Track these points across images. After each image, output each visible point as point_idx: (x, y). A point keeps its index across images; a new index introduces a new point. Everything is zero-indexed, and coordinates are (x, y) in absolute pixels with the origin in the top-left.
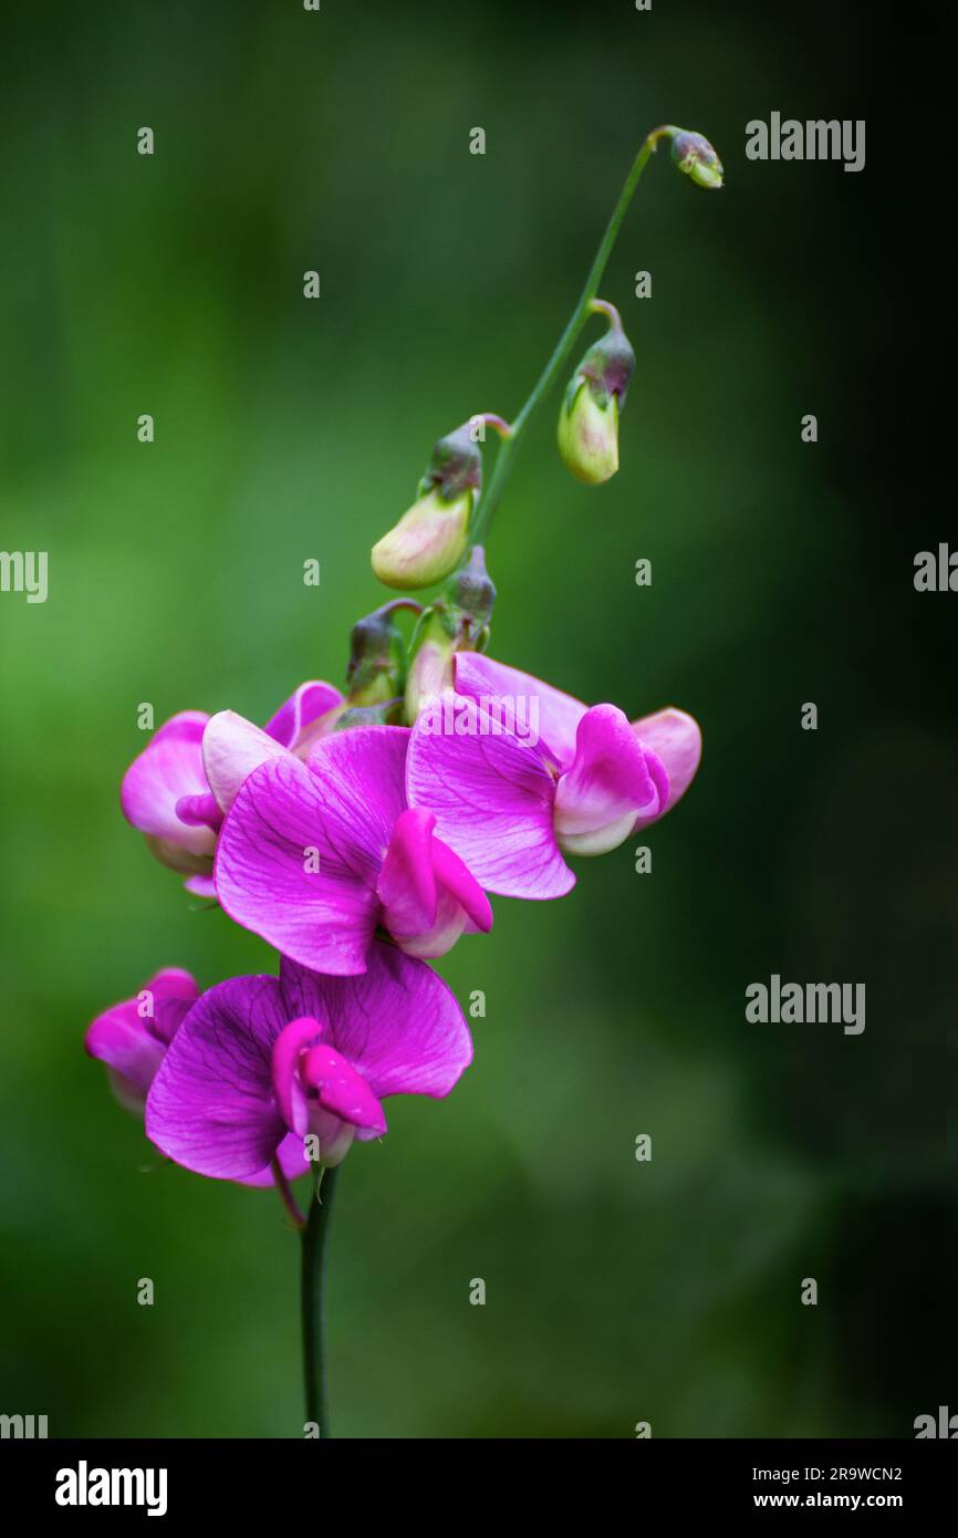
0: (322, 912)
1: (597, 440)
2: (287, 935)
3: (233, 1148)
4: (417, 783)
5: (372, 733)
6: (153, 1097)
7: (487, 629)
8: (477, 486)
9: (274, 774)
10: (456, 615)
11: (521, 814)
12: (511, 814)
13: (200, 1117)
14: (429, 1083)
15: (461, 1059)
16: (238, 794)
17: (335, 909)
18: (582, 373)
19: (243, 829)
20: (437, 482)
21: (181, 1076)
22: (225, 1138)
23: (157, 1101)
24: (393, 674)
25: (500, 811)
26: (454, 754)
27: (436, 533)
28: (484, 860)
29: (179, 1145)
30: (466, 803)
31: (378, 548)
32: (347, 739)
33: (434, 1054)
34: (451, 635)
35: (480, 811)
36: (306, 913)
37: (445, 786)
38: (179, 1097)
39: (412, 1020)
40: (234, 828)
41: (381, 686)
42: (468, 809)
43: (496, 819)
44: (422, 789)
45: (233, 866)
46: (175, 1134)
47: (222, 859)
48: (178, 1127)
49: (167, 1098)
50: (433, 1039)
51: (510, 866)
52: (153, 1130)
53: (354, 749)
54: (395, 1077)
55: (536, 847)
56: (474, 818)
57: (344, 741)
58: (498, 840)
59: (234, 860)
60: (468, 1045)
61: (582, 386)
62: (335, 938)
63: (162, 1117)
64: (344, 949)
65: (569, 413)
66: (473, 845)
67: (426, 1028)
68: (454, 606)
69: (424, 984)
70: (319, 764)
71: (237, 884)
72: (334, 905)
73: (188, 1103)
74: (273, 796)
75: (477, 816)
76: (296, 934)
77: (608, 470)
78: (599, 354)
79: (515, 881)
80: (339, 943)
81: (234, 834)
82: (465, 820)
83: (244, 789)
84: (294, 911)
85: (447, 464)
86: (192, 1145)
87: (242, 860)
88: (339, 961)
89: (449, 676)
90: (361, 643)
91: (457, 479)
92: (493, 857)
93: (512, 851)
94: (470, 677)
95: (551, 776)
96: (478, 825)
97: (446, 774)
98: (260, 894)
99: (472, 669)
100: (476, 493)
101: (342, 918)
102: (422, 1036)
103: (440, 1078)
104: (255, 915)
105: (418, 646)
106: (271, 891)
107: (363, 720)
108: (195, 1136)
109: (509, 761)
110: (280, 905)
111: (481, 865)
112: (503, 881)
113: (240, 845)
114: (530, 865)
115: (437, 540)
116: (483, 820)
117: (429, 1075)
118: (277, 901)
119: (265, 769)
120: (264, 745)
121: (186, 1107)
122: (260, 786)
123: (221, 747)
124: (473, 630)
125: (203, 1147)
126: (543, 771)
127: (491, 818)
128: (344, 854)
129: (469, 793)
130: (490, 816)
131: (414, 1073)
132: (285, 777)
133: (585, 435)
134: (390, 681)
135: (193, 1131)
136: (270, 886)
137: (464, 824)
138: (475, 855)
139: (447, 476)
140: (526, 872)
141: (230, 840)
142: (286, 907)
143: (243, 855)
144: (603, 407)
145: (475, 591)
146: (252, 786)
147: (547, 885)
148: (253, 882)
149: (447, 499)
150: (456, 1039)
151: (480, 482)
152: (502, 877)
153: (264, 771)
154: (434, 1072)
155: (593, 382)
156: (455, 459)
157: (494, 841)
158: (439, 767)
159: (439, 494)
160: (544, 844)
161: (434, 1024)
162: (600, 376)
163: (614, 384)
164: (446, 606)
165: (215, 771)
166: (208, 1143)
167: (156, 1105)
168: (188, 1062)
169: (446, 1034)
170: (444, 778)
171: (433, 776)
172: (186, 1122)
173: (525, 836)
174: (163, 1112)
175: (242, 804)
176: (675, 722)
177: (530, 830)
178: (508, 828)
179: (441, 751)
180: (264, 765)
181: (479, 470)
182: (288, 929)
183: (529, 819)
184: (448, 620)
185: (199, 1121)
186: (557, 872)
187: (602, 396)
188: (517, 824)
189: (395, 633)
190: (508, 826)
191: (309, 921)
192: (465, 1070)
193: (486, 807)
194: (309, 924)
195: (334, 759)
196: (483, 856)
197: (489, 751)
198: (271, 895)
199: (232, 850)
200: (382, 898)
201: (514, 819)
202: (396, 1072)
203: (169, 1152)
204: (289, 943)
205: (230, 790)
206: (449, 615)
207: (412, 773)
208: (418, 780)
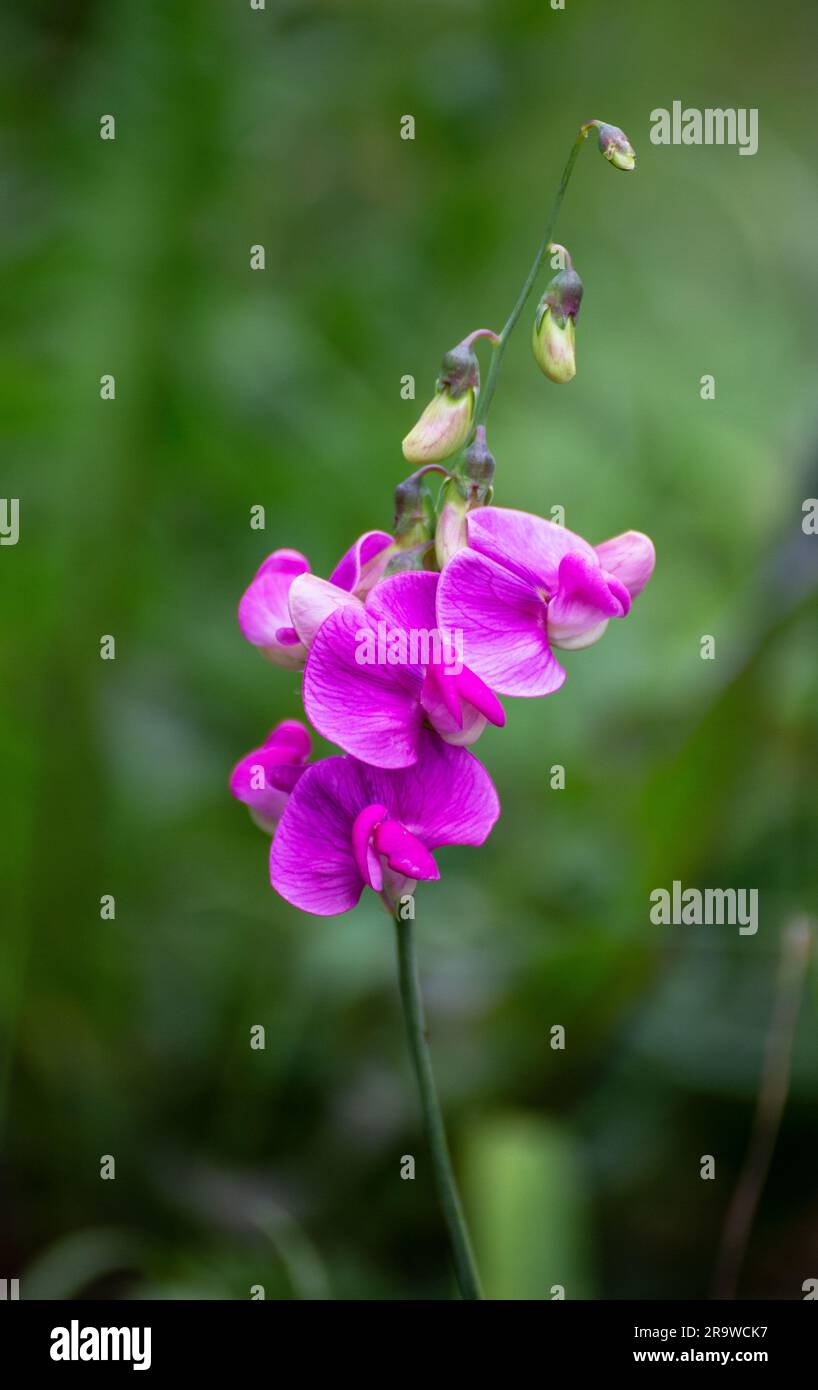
0: (382, 721)
1: (559, 353)
2: (357, 742)
3: (332, 892)
4: (445, 618)
5: (412, 577)
6: (275, 851)
7: (491, 488)
8: (477, 385)
9: (341, 621)
10: (467, 483)
11: (522, 631)
12: (515, 632)
13: (307, 870)
14: (468, 838)
15: (491, 816)
16: (316, 637)
17: (391, 718)
18: (545, 302)
19: (322, 662)
20: (447, 384)
21: (293, 832)
22: (325, 885)
23: (278, 854)
24: (426, 523)
25: (509, 629)
26: (471, 592)
27: (448, 424)
28: (498, 671)
29: (293, 892)
30: (483, 627)
31: (405, 442)
32: (394, 582)
33: (471, 812)
34: (465, 498)
35: (493, 631)
36: (371, 723)
37: (466, 617)
38: (293, 850)
39: (455, 786)
40: (315, 662)
41: (418, 532)
42: (484, 631)
43: (506, 635)
44: (448, 622)
45: (317, 689)
46: (289, 882)
47: (309, 686)
48: (293, 877)
49: (285, 851)
50: (471, 799)
51: (515, 674)
52: (275, 879)
53: (399, 590)
54: (445, 834)
55: (535, 657)
56: (488, 638)
57: (391, 585)
58: (507, 654)
59: (317, 684)
60: (497, 803)
61: (546, 311)
62: (393, 740)
63: (281, 867)
64: (400, 747)
65: (538, 333)
66: (488, 659)
67: (466, 792)
68: (465, 477)
69: (461, 761)
70: (375, 607)
71: (320, 702)
72: (390, 714)
73: (299, 856)
74: (341, 637)
75: (490, 635)
76: (364, 741)
77: (569, 374)
78: (556, 287)
79: (520, 685)
80: (396, 743)
81: (315, 666)
82: (482, 639)
83: (320, 633)
84: (362, 722)
85: (453, 372)
86: (303, 891)
87: (322, 683)
88: (396, 758)
89: (464, 532)
90: (401, 501)
91: (461, 382)
92: (501, 669)
93: (518, 662)
94: (478, 535)
95: (543, 600)
96: (492, 642)
97: (468, 607)
98: (337, 709)
99: (480, 529)
100: (476, 390)
101: (397, 724)
102: (462, 797)
103: (478, 832)
104: (334, 728)
105: (442, 504)
106: (345, 705)
107: (405, 565)
108: (305, 884)
109: (511, 594)
110: (352, 717)
111: (494, 676)
112: (512, 685)
113: (320, 674)
114: (532, 671)
115: (449, 429)
116: (496, 638)
117: (468, 831)
118: (350, 714)
119: (334, 617)
120: (333, 598)
121: (297, 860)
122: (332, 631)
123: (301, 603)
124: (480, 492)
125: (311, 893)
126: (537, 598)
127: (502, 636)
128: (395, 675)
129: (484, 619)
130: (501, 634)
131: (458, 829)
132: (349, 622)
133: (550, 349)
134: (424, 528)
135: (304, 880)
136: (344, 702)
137: (482, 642)
138: (489, 668)
139: (454, 380)
140: (528, 677)
141: (312, 670)
142: (356, 719)
143: (324, 680)
144: (563, 327)
145: (479, 465)
146: (326, 631)
147: (545, 684)
148: (332, 700)
149: (455, 397)
150: (488, 798)
151: (479, 380)
152: (511, 682)
153: (333, 618)
154: (472, 829)
155: (554, 309)
156: (459, 368)
157: (504, 655)
158: (460, 603)
159: (448, 394)
160: (540, 653)
161: (471, 788)
162: (558, 304)
163: (569, 309)
164: (459, 477)
165: (299, 622)
166: (313, 890)
167: (277, 857)
168: (299, 823)
169: (481, 795)
170: (465, 610)
171: (456, 611)
172: (299, 874)
173: (526, 648)
174: (283, 863)
175: (319, 644)
176: (635, 540)
177: (531, 643)
178: (514, 643)
179: (461, 591)
180: (333, 614)
181: (478, 373)
182: (359, 737)
183: (529, 635)
184: (461, 487)
185: (307, 873)
186: (552, 673)
187: (560, 319)
188: (521, 639)
189: (426, 492)
190: (514, 641)
191: (373, 729)
192: (495, 825)
193: (497, 627)
194: (373, 732)
195: (385, 601)
196: (497, 668)
197: (496, 589)
198: (346, 708)
199: (314, 677)
200: (424, 706)
201: (518, 635)
202: (445, 830)
203: (286, 898)
204: (360, 749)
205: (310, 633)
206: (462, 484)
207: (441, 612)
208: (445, 615)
